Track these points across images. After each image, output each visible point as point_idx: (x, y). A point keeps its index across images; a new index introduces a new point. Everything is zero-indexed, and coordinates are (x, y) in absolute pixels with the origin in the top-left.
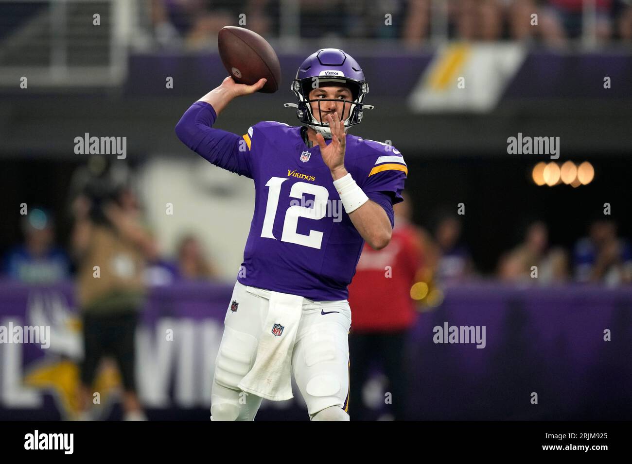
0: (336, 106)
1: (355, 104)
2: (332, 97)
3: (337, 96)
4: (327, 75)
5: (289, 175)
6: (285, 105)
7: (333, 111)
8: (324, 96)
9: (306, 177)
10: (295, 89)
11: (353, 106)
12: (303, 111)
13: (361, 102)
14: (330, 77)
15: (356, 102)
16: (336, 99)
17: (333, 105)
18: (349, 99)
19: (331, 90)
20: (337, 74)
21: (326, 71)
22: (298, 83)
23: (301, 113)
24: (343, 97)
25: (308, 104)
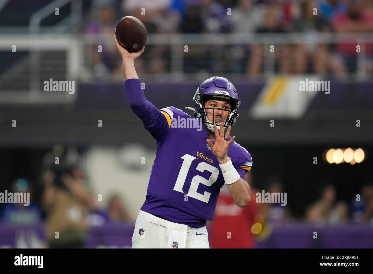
0: (222, 113)
1: (233, 112)
2: (220, 107)
3: (223, 107)
4: (220, 93)
5: (198, 155)
6: (186, 108)
7: (220, 116)
8: (215, 106)
9: (209, 160)
10: (197, 99)
11: (232, 114)
12: (201, 114)
13: (236, 112)
14: (221, 95)
15: (234, 111)
16: (222, 108)
17: (220, 112)
18: (229, 109)
19: (220, 103)
20: (226, 93)
21: (219, 91)
22: (199, 96)
23: (200, 115)
24: (226, 107)
25: (204, 110)
